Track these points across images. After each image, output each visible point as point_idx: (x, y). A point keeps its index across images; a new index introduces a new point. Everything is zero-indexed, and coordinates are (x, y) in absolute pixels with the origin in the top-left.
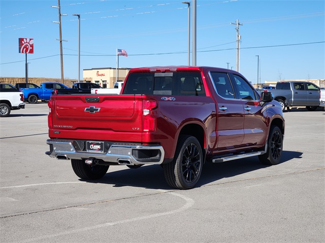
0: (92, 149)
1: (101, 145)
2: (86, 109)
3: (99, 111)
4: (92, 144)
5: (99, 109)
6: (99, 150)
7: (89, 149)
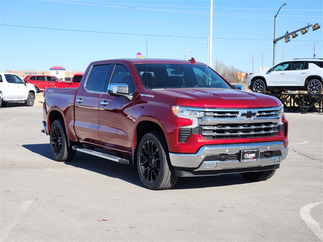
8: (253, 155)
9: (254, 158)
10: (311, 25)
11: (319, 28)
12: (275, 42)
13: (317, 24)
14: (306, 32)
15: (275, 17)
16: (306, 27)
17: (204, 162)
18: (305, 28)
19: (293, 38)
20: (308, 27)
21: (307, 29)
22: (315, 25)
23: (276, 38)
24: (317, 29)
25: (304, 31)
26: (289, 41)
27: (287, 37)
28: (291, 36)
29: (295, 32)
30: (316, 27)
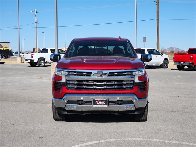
8: (103, 103)
9: (103, 104)
17: (67, 105)
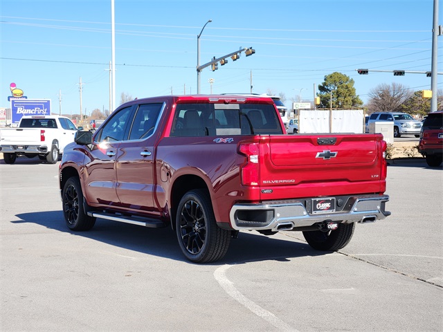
0: (319, 210)
1: (332, 202)
2: (318, 154)
3: (336, 155)
4: (319, 202)
5: (336, 153)
6: (329, 209)
7: (315, 209)
10: (244, 50)
11: (253, 53)
12: (198, 70)
13: (251, 48)
14: (238, 58)
15: (198, 37)
16: (238, 52)
18: (236, 53)
19: (222, 65)
20: (240, 52)
21: (238, 54)
22: (248, 50)
23: (200, 65)
24: (251, 54)
25: (235, 56)
26: (216, 69)
27: (214, 63)
28: (219, 63)
29: (224, 58)
30: (250, 52)
